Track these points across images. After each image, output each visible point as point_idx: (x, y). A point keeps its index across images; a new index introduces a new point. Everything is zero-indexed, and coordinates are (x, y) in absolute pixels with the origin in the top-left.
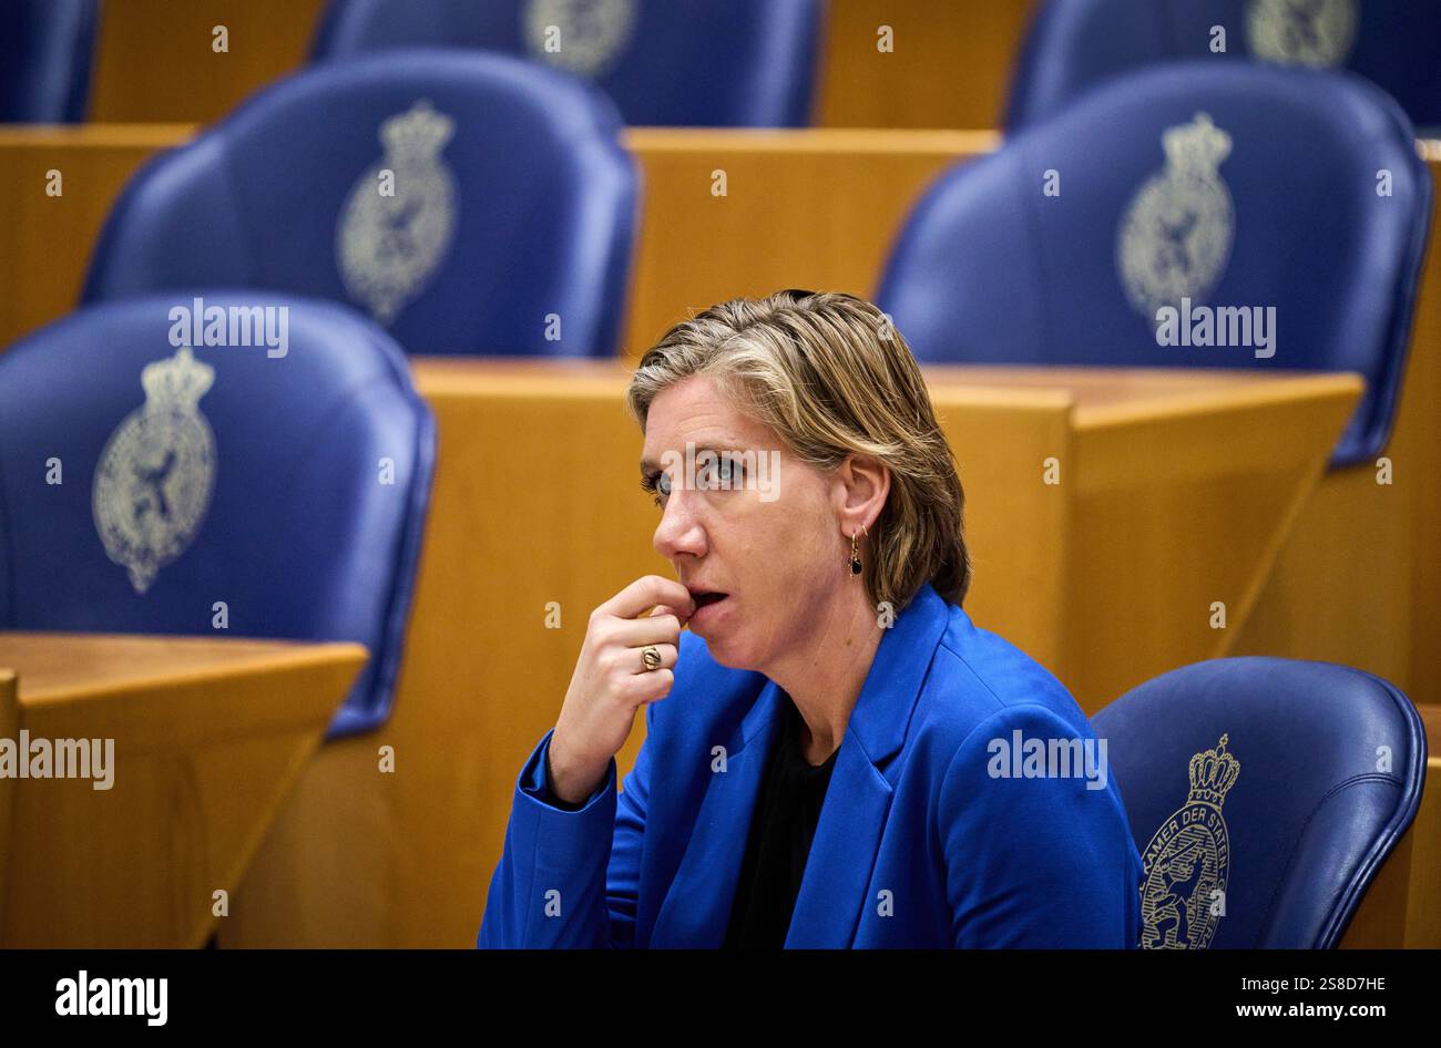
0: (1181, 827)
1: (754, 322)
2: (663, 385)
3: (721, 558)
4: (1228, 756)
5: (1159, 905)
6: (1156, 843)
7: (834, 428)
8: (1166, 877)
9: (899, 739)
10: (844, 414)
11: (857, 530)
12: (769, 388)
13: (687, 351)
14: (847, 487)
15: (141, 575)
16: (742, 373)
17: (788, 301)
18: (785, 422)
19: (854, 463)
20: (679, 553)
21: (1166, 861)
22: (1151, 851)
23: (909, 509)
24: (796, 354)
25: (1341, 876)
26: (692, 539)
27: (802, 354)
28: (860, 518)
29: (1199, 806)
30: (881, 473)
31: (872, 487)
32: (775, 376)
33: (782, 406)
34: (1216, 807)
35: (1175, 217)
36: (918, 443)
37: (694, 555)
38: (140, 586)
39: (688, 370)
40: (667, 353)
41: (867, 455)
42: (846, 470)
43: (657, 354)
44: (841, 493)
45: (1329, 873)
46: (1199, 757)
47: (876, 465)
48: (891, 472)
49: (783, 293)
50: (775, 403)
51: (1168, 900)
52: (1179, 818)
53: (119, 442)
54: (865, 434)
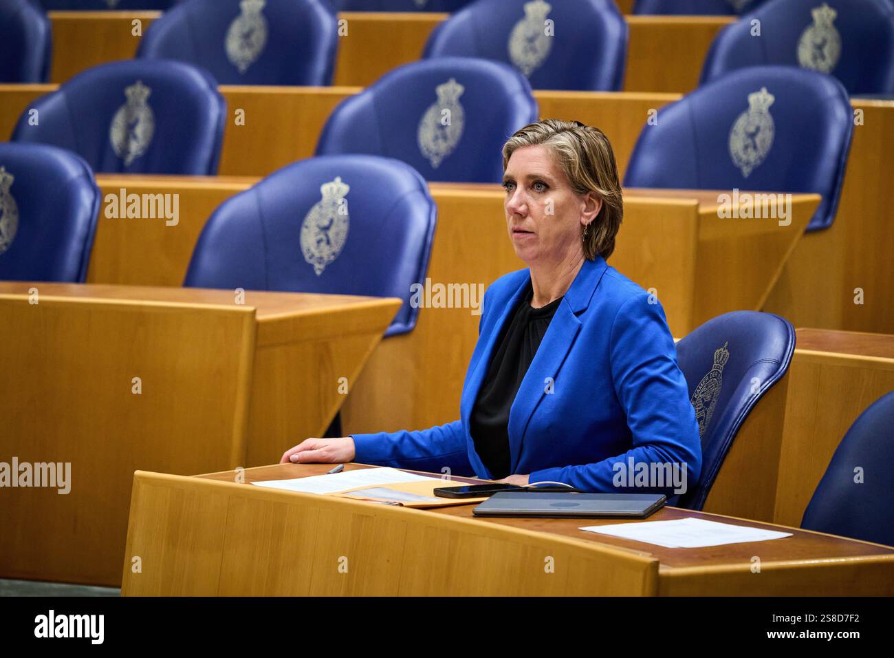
0: (709, 379)
1: (564, 130)
2: (523, 145)
3: (533, 218)
4: (726, 351)
5: (699, 411)
6: (700, 385)
7: (589, 180)
8: (703, 399)
9: (586, 305)
10: (593, 176)
11: (586, 222)
12: (569, 158)
13: (537, 135)
14: (586, 204)
15: (319, 269)
16: (559, 149)
17: (576, 125)
18: (571, 173)
19: (590, 195)
20: (516, 213)
21: (703, 393)
22: (699, 388)
23: (607, 218)
24: (580, 147)
25: (745, 401)
26: (522, 209)
27: (582, 147)
28: (589, 217)
29: (715, 371)
30: (599, 201)
31: (595, 206)
32: (572, 153)
33: (572, 166)
34: (721, 372)
35: (752, 129)
36: (615, 193)
37: (521, 215)
38: (318, 273)
39: (536, 142)
40: (528, 133)
41: (597, 193)
42: (587, 197)
43: (523, 133)
44: (584, 206)
45: (742, 399)
46: (718, 351)
47: (599, 197)
48: (603, 201)
49: (575, 122)
50: (570, 164)
51: (702, 409)
52: (709, 375)
53: (311, 215)
54: (599, 186)
